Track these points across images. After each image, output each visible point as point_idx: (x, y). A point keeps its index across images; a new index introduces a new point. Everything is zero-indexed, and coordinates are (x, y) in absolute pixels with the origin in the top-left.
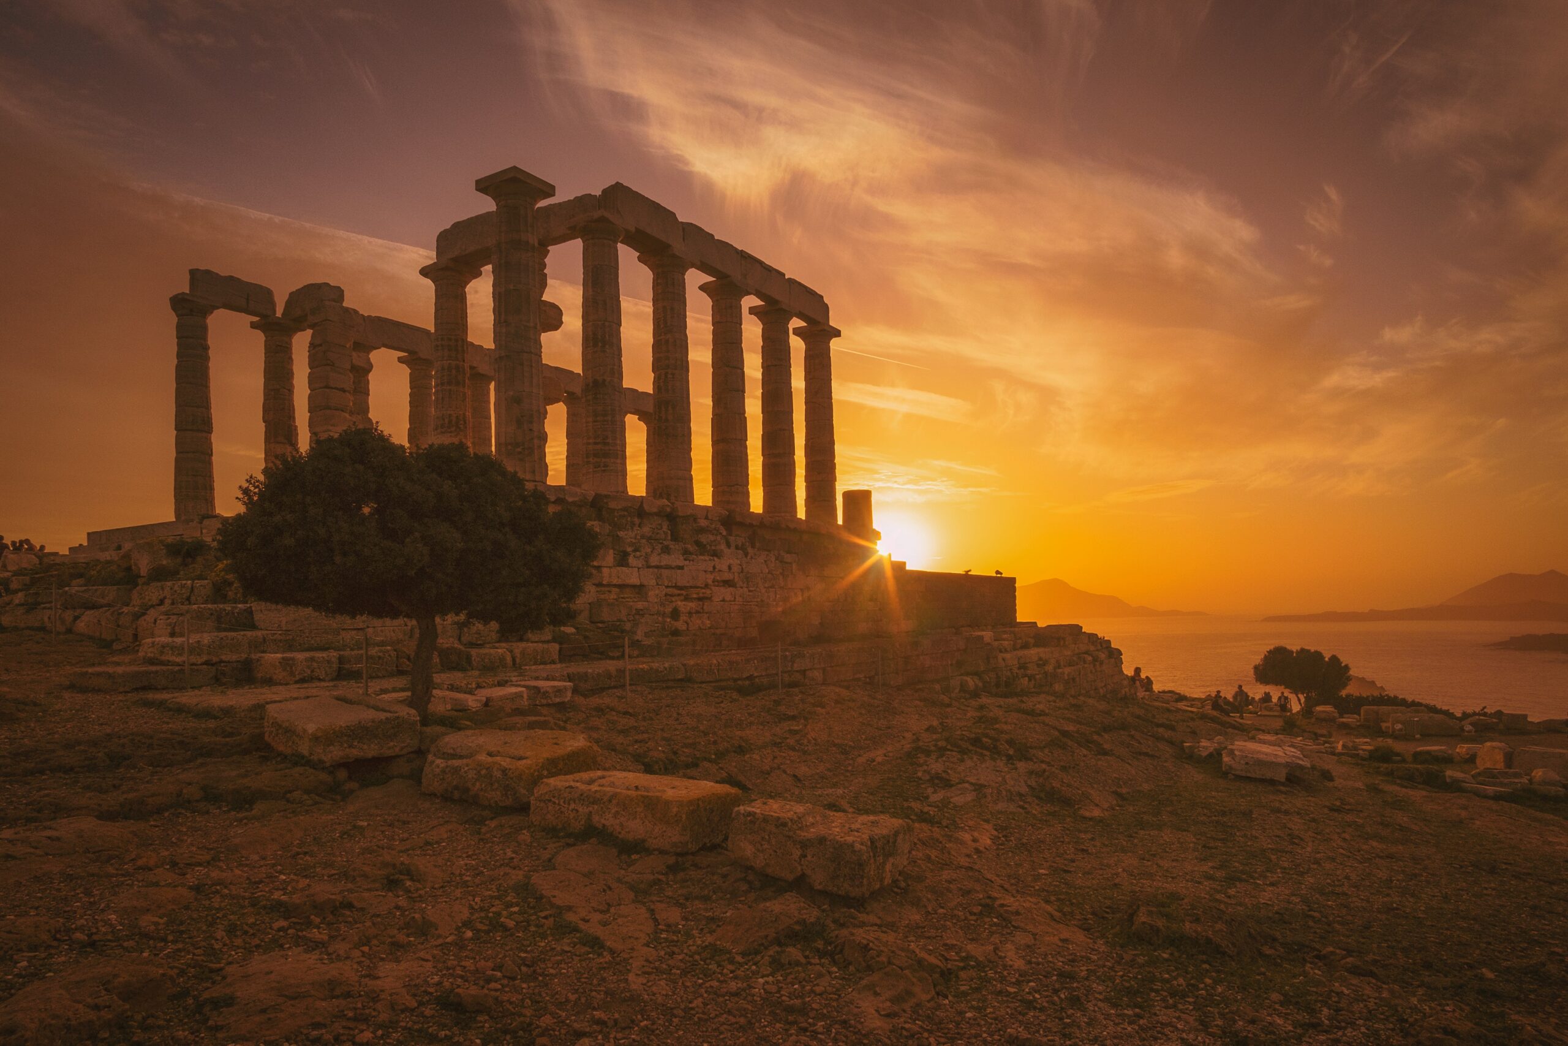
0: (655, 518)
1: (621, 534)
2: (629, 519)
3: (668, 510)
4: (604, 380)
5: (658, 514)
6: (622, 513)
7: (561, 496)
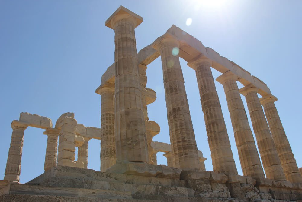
0: (219, 184)
1: (202, 195)
2: (205, 185)
3: (226, 179)
4: (179, 108)
5: (221, 182)
6: (201, 182)
7: (160, 172)
